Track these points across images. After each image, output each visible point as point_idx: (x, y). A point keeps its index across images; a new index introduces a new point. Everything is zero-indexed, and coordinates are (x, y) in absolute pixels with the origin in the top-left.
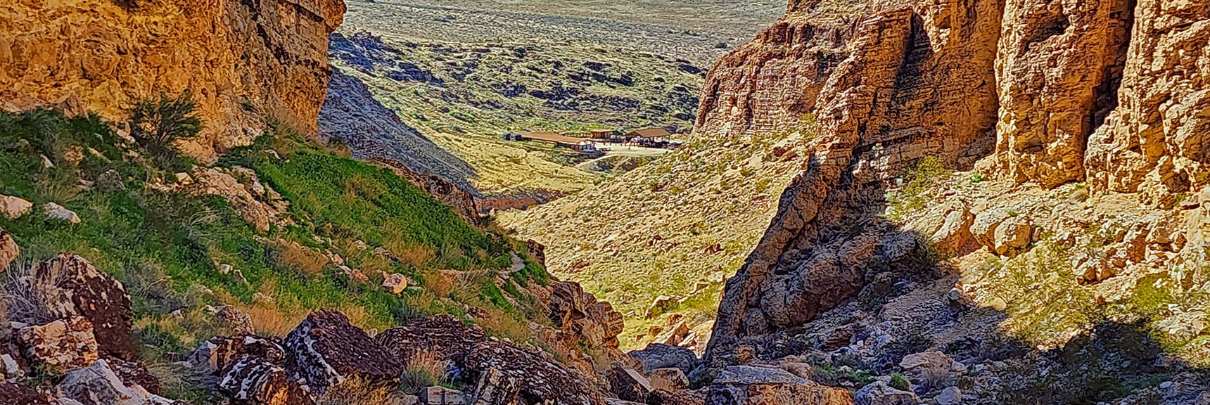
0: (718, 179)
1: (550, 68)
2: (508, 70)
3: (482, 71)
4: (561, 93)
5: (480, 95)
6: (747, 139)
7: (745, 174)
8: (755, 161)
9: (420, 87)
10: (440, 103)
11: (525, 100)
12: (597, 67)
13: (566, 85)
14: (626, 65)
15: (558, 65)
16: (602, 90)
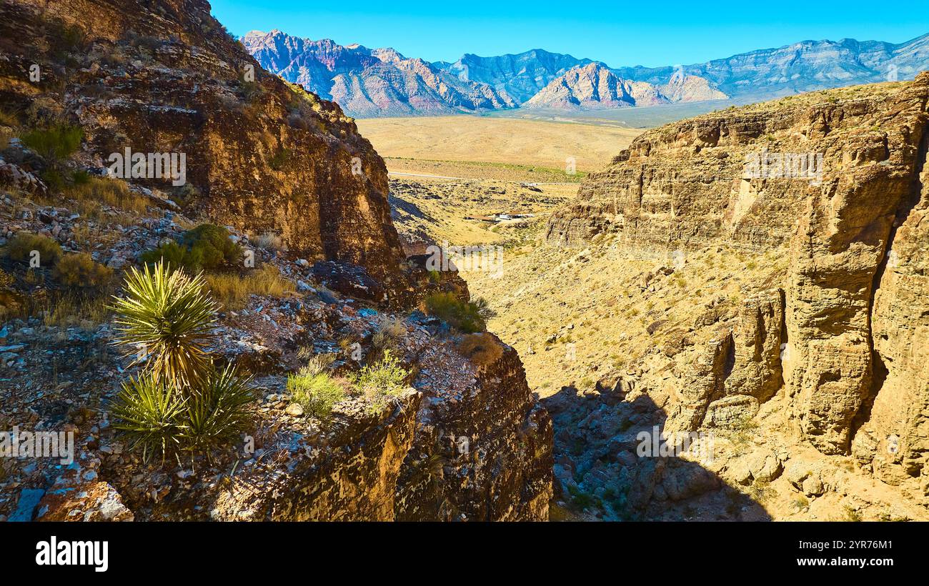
0: (558, 268)
1: (478, 190)
2: (464, 192)
3: (454, 193)
4: (482, 199)
5: (456, 202)
6: (567, 249)
7: (570, 267)
8: (572, 261)
9: (434, 200)
10: (442, 207)
11: (470, 203)
12: (494, 189)
13: (483, 196)
14: (503, 187)
15: (480, 189)
16: (495, 197)
